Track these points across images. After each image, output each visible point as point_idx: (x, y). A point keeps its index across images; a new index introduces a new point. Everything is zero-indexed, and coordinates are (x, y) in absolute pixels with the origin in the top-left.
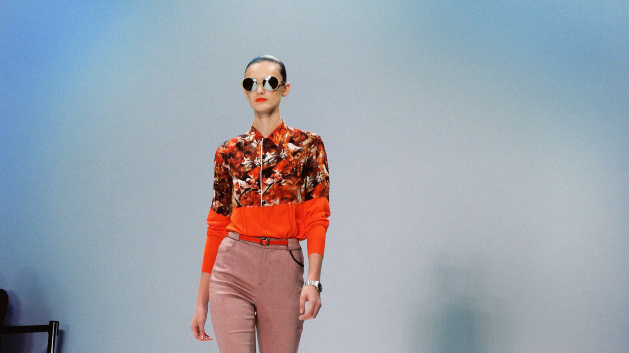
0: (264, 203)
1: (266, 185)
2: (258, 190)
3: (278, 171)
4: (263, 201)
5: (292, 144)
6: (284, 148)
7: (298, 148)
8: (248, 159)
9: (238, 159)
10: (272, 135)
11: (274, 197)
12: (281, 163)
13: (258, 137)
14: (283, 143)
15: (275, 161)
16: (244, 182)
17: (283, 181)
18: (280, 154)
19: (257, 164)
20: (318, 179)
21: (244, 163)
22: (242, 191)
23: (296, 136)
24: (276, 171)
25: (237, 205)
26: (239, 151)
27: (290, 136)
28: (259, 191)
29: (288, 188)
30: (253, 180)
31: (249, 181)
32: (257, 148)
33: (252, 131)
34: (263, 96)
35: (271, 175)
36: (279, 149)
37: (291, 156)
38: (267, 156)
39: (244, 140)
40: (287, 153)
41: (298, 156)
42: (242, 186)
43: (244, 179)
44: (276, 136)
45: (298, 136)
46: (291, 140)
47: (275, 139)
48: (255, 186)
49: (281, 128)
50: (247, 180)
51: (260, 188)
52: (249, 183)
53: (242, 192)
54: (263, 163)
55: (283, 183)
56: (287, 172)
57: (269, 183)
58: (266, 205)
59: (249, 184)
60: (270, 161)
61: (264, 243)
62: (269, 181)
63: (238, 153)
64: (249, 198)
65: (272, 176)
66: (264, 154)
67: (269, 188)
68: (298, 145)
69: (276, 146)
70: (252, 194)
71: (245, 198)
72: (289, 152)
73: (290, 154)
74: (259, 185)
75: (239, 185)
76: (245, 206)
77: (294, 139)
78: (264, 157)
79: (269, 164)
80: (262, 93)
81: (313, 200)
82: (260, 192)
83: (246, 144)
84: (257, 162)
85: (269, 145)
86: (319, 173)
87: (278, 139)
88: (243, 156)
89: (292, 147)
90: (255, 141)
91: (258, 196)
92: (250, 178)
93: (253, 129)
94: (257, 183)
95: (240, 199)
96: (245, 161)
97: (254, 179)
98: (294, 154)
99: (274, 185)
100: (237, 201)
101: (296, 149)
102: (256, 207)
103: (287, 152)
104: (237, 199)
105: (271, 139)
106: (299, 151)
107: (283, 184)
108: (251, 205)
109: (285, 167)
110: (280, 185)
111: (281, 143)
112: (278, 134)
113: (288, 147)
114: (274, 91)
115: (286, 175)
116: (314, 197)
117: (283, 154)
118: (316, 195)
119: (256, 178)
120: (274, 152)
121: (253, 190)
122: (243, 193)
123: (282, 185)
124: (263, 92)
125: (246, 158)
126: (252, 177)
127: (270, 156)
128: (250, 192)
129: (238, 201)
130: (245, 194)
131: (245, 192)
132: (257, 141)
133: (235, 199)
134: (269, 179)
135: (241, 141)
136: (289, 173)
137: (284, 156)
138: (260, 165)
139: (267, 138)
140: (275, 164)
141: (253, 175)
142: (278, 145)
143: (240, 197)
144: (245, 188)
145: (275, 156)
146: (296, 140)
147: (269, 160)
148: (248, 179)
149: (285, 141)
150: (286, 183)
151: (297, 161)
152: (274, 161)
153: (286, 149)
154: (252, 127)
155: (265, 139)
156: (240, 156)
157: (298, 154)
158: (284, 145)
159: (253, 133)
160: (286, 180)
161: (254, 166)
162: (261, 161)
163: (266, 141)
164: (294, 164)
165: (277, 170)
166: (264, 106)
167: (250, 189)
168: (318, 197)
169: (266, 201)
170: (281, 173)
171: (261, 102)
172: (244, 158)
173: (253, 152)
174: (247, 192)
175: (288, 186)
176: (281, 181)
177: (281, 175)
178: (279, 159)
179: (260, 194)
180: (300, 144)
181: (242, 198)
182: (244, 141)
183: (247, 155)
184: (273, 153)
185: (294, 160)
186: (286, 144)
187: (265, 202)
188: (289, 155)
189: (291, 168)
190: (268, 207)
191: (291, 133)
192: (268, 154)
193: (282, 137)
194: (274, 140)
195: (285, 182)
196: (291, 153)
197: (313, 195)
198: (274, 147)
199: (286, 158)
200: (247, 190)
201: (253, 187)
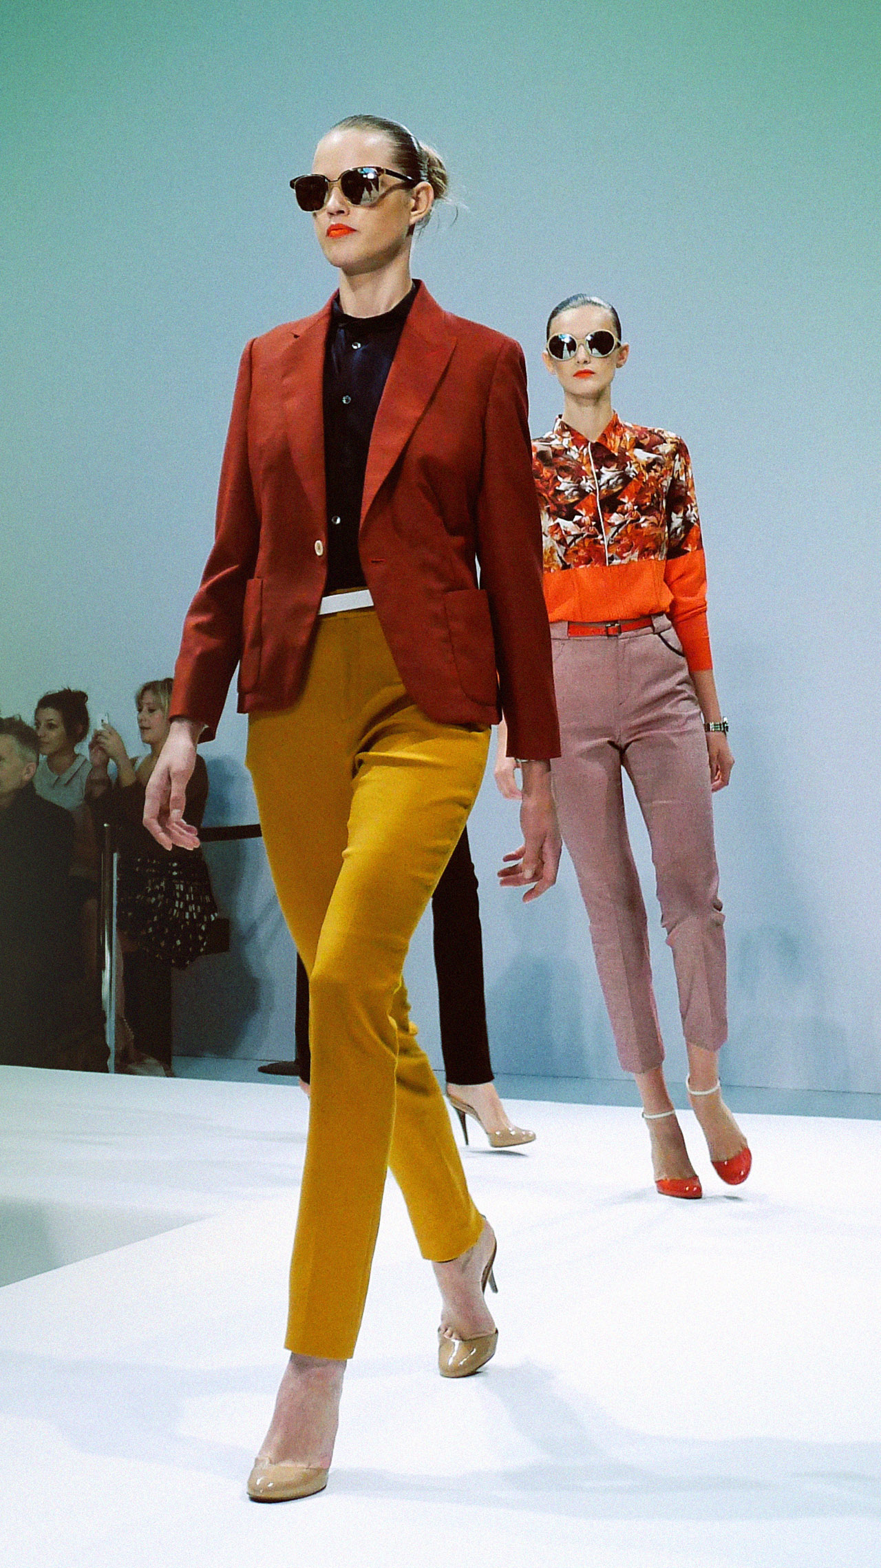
0: (611, 559)
1: (612, 525)
2: (597, 536)
3: (629, 500)
4: (610, 555)
5: (641, 450)
6: (629, 459)
7: (653, 456)
8: (568, 479)
9: (548, 481)
10: (604, 436)
11: (629, 548)
12: (631, 486)
13: (578, 439)
14: (626, 450)
15: (620, 481)
16: (571, 522)
17: (642, 519)
18: (626, 470)
19: (588, 489)
20: (690, 517)
21: (561, 488)
22: (569, 540)
23: (643, 436)
24: (625, 500)
25: (561, 565)
26: (545, 465)
27: (634, 437)
28: (600, 537)
29: (650, 531)
30: (586, 519)
31: (580, 520)
32: (580, 460)
33: (564, 430)
34: (587, 367)
35: (617, 508)
36: (621, 460)
37: (644, 472)
38: (602, 473)
39: (550, 446)
40: (636, 468)
41: (656, 471)
42: (568, 530)
43: (569, 517)
44: (611, 438)
45: (646, 437)
46: (638, 445)
47: (610, 443)
48: (592, 529)
49: (616, 424)
50: (574, 520)
51: (601, 532)
52: (579, 524)
53: (568, 542)
54: (600, 487)
55: (643, 522)
56: (645, 501)
57: (617, 523)
58: (615, 562)
59: (581, 527)
60: (611, 483)
61: (611, 633)
62: (616, 518)
63: (544, 470)
64: (582, 550)
65: (619, 509)
66: (597, 470)
67: (617, 531)
68: (651, 452)
69: (614, 455)
70: (587, 544)
71: (576, 552)
72: (639, 466)
73: (642, 468)
74: (598, 526)
75: (562, 528)
76: (577, 565)
77: (641, 441)
78: (599, 475)
79: (609, 488)
80: (585, 362)
81: (689, 554)
82: (603, 539)
83: (557, 453)
84: (587, 485)
85: (602, 455)
86: (692, 507)
87: (615, 444)
88: (556, 474)
89: (642, 456)
90: (574, 448)
91: (598, 546)
92: (580, 514)
93: (565, 428)
94: (594, 523)
95: (565, 554)
96: (563, 484)
97: (588, 517)
98: (649, 467)
99: (626, 527)
100: (560, 558)
101: (648, 458)
102: (597, 565)
103: (637, 465)
104: (561, 555)
105: (604, 443)
106: (655, 461)
107: (642, 525)
108: (586, 564)
109: (640, 493)
110: (638, 526)
111: (622, 451)
112: (613, 436)
113: (635, 457)
114: (606, 357)
115: (643, 508)
116: (689, 549)
117: (632, 470)
118: (693, 546)
119: (592, 515)
120: (615, 466)
121: (588, 536)
122: (571, 543)
123: (641, 528)
124: (588, 360)
125: (564, 478)
126: (583, 513)
127: (608, 474)
128: (584, 539)
129: (563, 558)
130: (575, 545)
131: (574, 540)
132: (578, 449)
133: (558, 555)
134: (615, 514)
135: (545, 449)
136: (648, 504)
137: (633, 474)
138: (595, 491)
139: (596, 443)
140: (620, 488)
141: (584, 510)
142: (616, 454)
143: (566, 550)
144: (573, 533)
145: (618, 473)
146: (645, 442)
147: (608, 481)
148: (577, 518)
149: (628, 448)
150: (648, 522)
151: (657, 480)
152: (617, 481)
153: (634, 461)
154: (562, 424)
155: (592, 444)
156: (549, 474)
157: (654, 467)
158: (627, 454)
159: (567, 434)
160: (648, 518)
161: (583, 493)
162: (594, 483)
163: (596, 447)
164: (652, 486)
165: (627, 497)
166: (589, 385)
167: (582, 535)
168: (696, 548)
169: (615, 556)
170: (634, 504)
171: (583, 377)
172: (559, 478)
173: (573, 467)
174: (577, 541)
175: (650, 528)
176: (639, 519)
177: (636, 507)
178: (626, 479)
179: (602, 542)
180: (654, 448)
181: (570, 552)
182: (550, 449)
183: (563, 473)
184: (613, 468)
185: (651, 478)
186: (630, 452)
187: (612, 556)
188: (640, 471)
189: (649, 494)
190: (620, 565)
191: (634, 433)
192: (603, 469)
193: (621, 439)
194: (609, 446)
195: (646, 520)
196: (643, 466)
197: (687, 546)
198: (612, 458)
199: (637, 476)
200: (577, 536)
201: (588, 531)
